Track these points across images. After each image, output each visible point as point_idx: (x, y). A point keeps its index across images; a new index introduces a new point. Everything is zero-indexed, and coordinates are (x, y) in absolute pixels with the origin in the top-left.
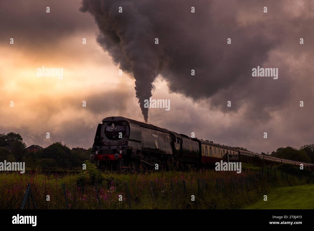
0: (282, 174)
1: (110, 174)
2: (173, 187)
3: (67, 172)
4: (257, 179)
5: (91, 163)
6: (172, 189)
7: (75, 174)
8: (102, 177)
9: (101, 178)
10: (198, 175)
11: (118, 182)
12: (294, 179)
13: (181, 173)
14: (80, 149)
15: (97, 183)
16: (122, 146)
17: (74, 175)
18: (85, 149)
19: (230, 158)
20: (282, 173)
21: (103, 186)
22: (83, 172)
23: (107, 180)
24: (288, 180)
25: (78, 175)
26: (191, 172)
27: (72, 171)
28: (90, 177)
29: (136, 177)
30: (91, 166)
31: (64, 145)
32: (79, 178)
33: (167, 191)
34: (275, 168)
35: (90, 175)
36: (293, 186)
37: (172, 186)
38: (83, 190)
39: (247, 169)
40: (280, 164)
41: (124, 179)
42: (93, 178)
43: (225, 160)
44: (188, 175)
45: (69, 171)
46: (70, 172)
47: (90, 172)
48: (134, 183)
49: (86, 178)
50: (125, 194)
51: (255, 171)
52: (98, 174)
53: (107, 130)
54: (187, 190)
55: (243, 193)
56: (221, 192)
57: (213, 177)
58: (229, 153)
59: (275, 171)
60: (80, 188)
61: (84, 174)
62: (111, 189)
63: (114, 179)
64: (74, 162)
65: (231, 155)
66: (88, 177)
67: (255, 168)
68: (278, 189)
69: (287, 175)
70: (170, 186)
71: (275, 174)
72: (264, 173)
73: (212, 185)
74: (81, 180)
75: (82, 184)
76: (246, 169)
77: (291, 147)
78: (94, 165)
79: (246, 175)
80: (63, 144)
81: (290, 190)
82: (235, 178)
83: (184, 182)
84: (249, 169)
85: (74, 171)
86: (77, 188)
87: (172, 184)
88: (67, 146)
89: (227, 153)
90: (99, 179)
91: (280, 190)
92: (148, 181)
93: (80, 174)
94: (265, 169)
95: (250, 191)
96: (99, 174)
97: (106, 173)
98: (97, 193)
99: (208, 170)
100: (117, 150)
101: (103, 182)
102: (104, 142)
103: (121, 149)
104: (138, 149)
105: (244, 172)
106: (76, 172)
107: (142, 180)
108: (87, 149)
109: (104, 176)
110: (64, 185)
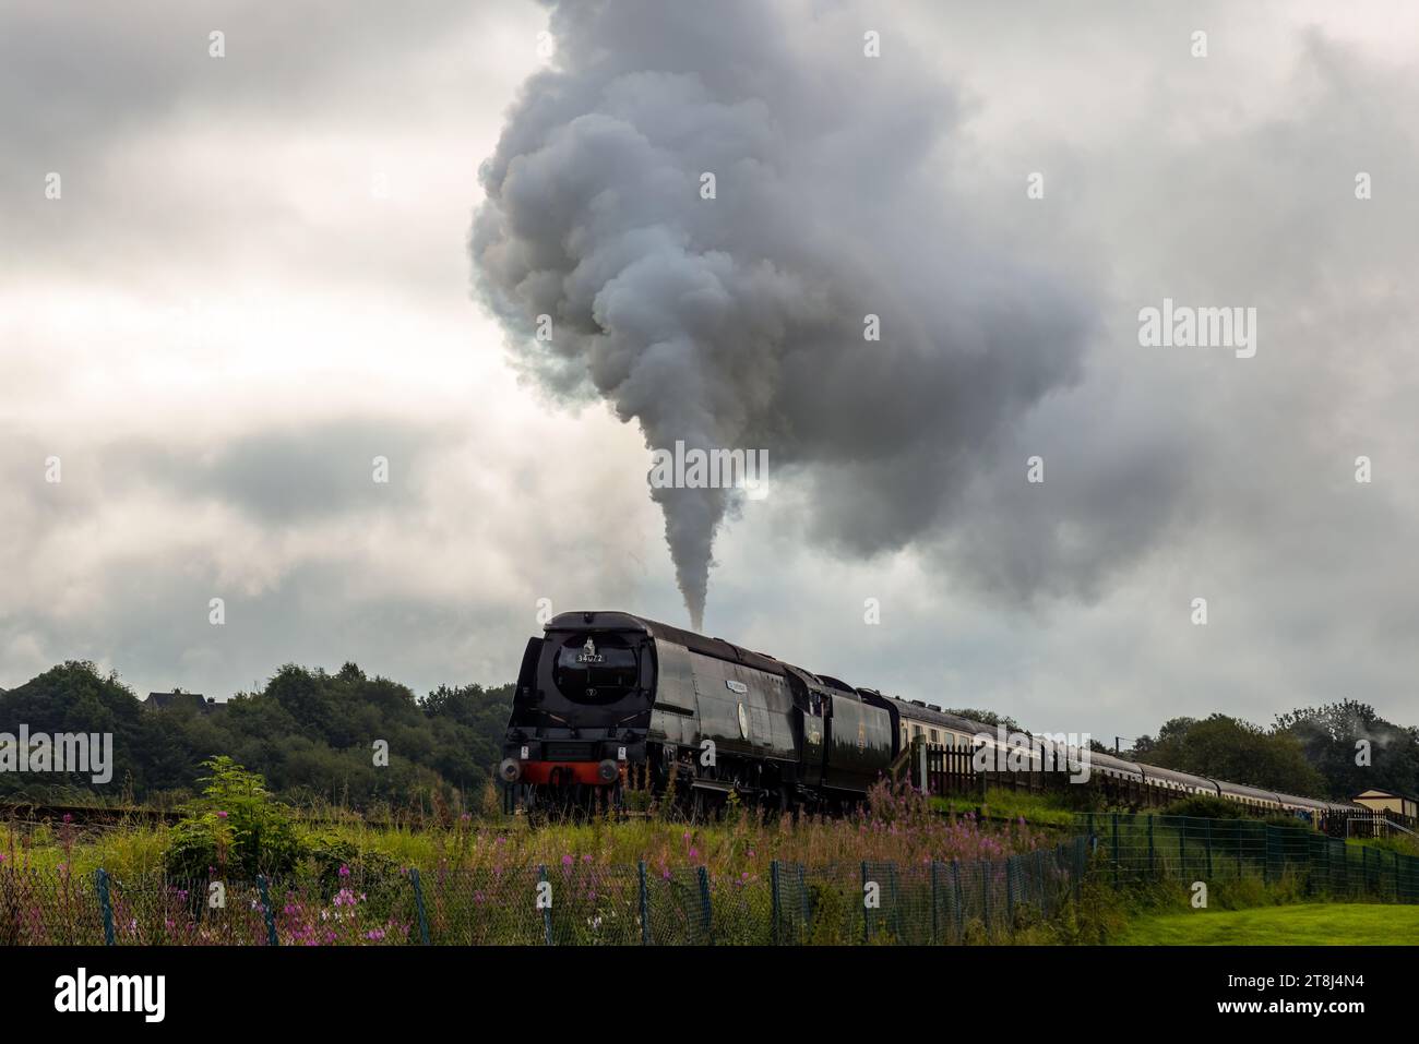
0: (1182, 850)
1: (333, 827)
2: (648, 899)
3: (118, 814)
4: (1059, 872)
5: (240, 770)
6: (642, 909)
7: (162, 826)
8: (296, 842)
9: (290, 847)
10: (771, 843)
11: (376, 869)
12: (1239, 874)
13: (686, 830)
14: (190, 697)
15: (272, 871)
16: (629, 731)
17: (154, 827)
18: (211, 700)
19: (933, 762)
20: (1182, 845)
21: (297, 889)
22: (199, 817)
23: (319, 858)
24: (1210, 877)
25: (175, 828)
26: (737, 829)
27: (145, 808)
28: (237, 840)
29: (467, 845)
30: (240, 788)
31: (108, 678)
32: (180, 844)
33: (615, 918)
34: (1150, 817)
35: (233, 832)
36: (1233, 909)
37: (643, 893)
38: (200, 905)
39: (1016, 821)
40: (1175, 798)
41: (407, 856)
42: (250, 846)
43: (909, 773)
44: (723, 842)
45: (131, 808)
46: (134, 815)
47: (235, 816)
48: (455, 875)
49: (214, 847)
50: (406, 931)
51: (1052, 830)
52: (275, 827)
53: (561, 663)
54: (713, 917)
55: (989, 937)
56: (883, 931)
57: (843, 856)
58: (928, 740)
59: (1149, 833)
60: (183, 894)
61: (207, 827)
62: (337, 901)
63: (356, 855)
64: (157, 762)
65: (936, 746)
66: (229, 840)
67: (1053, 816)
68: (1164, 921)
69: (1209, 855)
70: (634, 892)
71: (1151, 850)
72: (1095, 840)
73: (842, 893)
74: (189, 853)
75: (192, 873)
76: (1007, 820)
77: (1232, 717)
78: (259, 781)
79: (1008, 849)
80: (103, 672)
81: (1222, 928)
82: (953, 863)
83: (702, 874)
84: (1022, 819)
85: (154, 810)
86: (170, 895)
87: (642, 883)
88: (122, 681)
89: (918, 738)
90: (278, 850)
91: (1174, 930)
92: (523, 866)
93: (187, 826)
94: (1102, 825)
95: (1025, 929)
96: (283, 826)
97: (317, 822)
98: (269, 923)
99: (823, 822)
100: (607, 743)
101: (300, 867)
102: (549, 712)
103: (623, 743)
104: (681, 740)
105: (998, 835)
106: (168, 816)
107: (496, 864)
108: (221, 699)
109: (306, 836)
110: (106, 877)
